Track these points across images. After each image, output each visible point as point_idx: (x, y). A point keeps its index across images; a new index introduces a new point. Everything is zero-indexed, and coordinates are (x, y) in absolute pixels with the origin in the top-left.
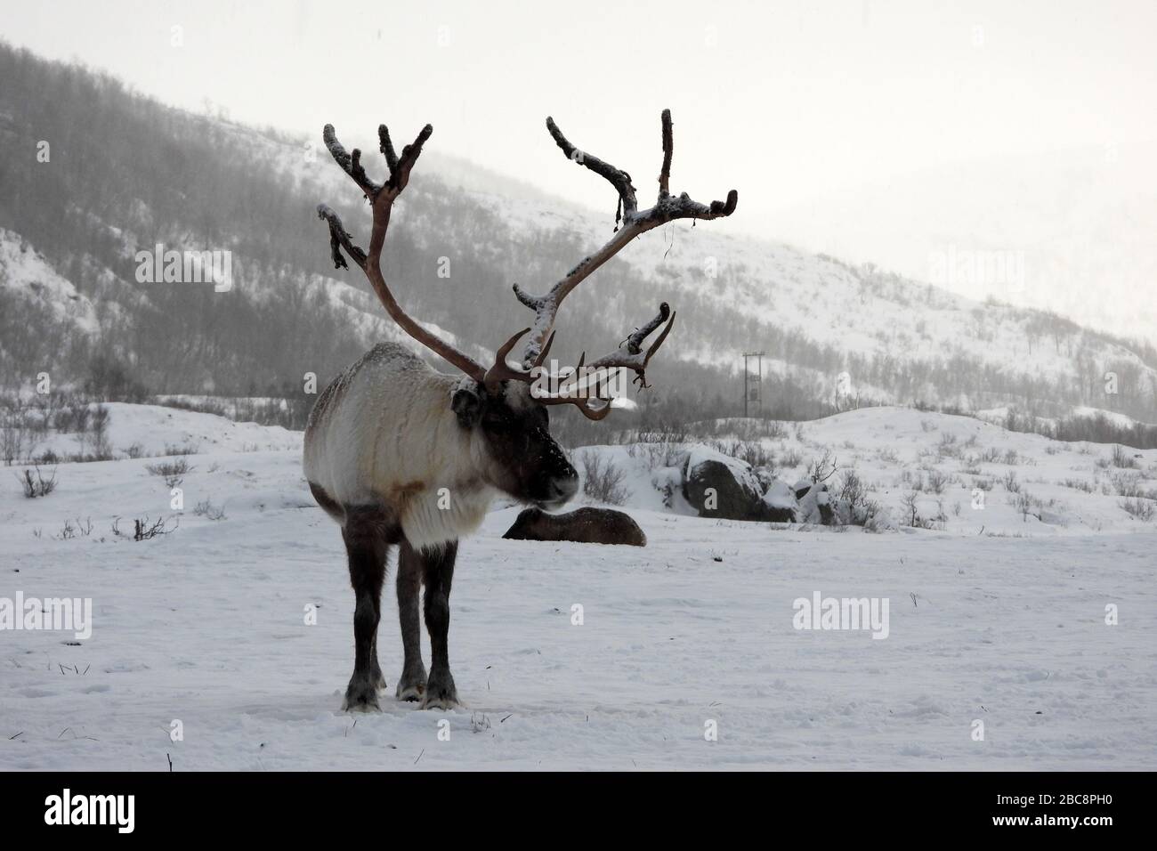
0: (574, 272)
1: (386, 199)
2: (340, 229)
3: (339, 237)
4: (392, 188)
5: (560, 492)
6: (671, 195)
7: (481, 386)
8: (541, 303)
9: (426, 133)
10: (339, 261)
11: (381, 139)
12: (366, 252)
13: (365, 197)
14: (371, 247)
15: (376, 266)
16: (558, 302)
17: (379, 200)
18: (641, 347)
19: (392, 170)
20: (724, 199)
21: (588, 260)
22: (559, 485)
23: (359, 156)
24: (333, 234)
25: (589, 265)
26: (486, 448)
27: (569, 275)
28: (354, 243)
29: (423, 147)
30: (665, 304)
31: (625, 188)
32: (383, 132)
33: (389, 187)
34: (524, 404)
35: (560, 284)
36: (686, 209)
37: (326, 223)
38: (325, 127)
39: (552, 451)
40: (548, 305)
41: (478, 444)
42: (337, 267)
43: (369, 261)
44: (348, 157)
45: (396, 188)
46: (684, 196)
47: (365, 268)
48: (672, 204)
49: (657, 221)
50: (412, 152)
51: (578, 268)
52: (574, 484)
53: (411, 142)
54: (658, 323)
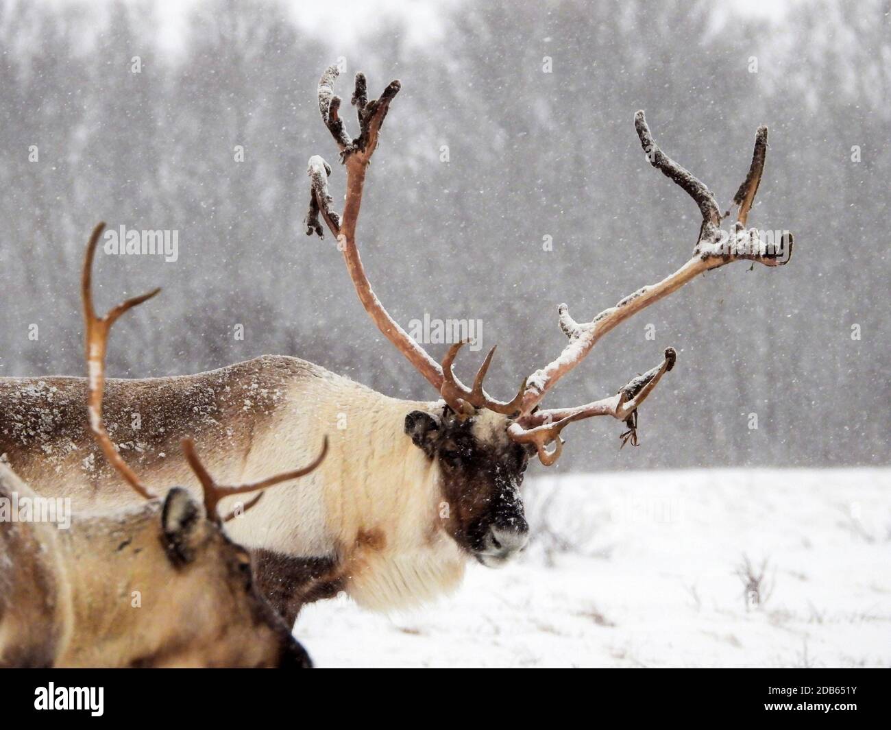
0: (625, 303)
1: (358, 161)
2: (320, 189)
3: (318, 200)
5: (497, 544)
8: (577, 332)
9: (391, 91)
10: (315, 227)
12: (341, 217)
13: (340, 154)
14: (345, 217)
16: (597, 335)
17: (352, 159)
24: (314, 194)
25: (642, 297)
26: (440, 481)
28: (332, 209)
29: (390, 105)
31: (709, 214)
32: (361, 82)
34: (495, 436)
40: (584, 335)
41: (435, 476)
43: (344, 234)
44: (329, 103)
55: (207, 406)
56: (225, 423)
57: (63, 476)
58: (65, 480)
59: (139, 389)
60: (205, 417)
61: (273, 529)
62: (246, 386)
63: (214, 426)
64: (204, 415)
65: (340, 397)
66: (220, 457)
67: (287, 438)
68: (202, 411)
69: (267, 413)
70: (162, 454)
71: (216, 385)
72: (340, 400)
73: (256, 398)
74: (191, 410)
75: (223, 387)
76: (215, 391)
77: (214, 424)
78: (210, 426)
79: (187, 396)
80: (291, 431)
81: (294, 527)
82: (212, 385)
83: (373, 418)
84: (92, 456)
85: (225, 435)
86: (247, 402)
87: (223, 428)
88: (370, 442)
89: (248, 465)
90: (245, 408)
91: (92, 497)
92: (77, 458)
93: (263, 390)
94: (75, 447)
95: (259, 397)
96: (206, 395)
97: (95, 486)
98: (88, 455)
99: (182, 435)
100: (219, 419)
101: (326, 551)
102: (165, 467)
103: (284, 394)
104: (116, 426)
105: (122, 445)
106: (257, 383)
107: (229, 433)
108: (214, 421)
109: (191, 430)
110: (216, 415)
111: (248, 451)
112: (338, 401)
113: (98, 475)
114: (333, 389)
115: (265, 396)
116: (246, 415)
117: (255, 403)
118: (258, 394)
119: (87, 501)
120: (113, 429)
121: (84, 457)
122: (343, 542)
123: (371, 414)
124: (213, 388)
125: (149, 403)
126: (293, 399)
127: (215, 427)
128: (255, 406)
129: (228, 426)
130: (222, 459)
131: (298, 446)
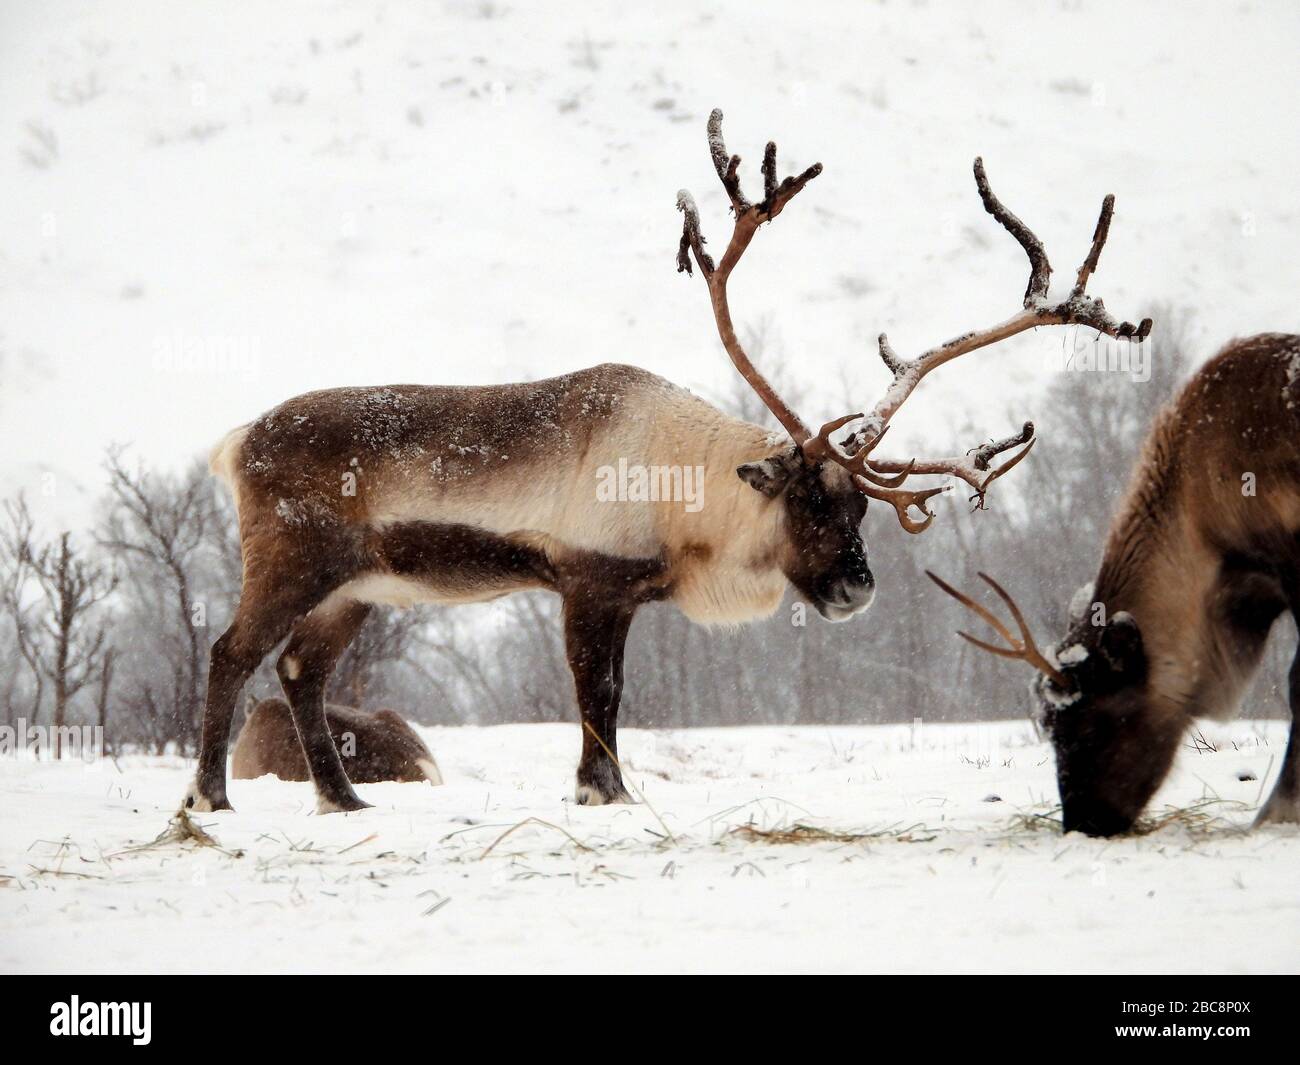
0: (952, 344)
1: (752, 219)
2: (695, 229)
3: (691, 238)
4: (762, 212)
5: (847, 599)
6: (1086, 293)
7: (799, 450)
8: (903, 367)
9: (813, 172)
10: (684, 264)
11: (766, 157)
12: (717, 263)
13: (732, 208)
14: (723, 262)
15: (722, 284)
16: (922, 374)
17: (746, 218)
18: (989, 462)
19: (768, 194)
20: (1137, 324)
21: (971, 335)
22: (849, 590)
23: (738, 163)
24: (686, 233)
25: (970, 342)
26: (785, 521)
27: (944, 346)
29: (807, 183)
30: (1030, 424)
31: (1040, 265)
32: (771, 151)
33: (758, 211)
34: (840, 484)
35: (932, 353)
36: (1095, 319)
37: (681, 217)
38: (713, 112)
39: (853, 550)
40: (910, 373)
41: (777, 514)
42: (680, 270)
43: (717, 276)
44: (726, 159)
45: (766, 214)
46: (1098, 303)
47: (709, 282)
48: (1083, 306)
49: (1060, 318)
50: (793, 185)
51: (958, 341)
52: (866, 594)
53: (796, 175)
54: (1018, 442)
55: (548, 411)
56: (563, 426)
57: (411, 479)
58: (413, 483)
59: (484, 395)
60: (545, 421)
61: (606, 530)
62: (585, 391)
63: (553, 429)
64: (545, 419)
65: (678, 407)
66: (557, 459)
67: (622, 442)
68: (543, 415)
69: (604, 417)
70: (505, 457)
71: (557, 391)
72: (678, 410)
73: (594, 402)
74: (533, 414)
75: (563, 391)
77: (553, 427)
78: (549, 430)
79: (529, 401)
80: (626, 435)
82: (553, 390)
83: (712, 435)
84: (439, 459)
85: (563, 438)
86: (586, 406)
87: (561, 431)
88: (705, 459)
89: (584, 467)
90: (583, 412)
91: (439, 499)
92: (424, 463)
93: (601, 395)
94: (422, 451)
95: (597, 401)
96: (548, 400)
97: (443, 488)
98: (435, 458)
99: (524, 438)
100: (558, 423)
101: (653, 553)
102: (508, 469)
103: (621, 400)
104: (461, 430)
105: (467, 448)
106: (596, 387)
107: (567, 436)
109: (531, 433)
110: (555, 419)
111: (584, 453)
112: (676, 412)
113: (445, 477)
114: (672, 398)
115: (603, 400)
116: (584, 418)
117: (594, 407)
118: (596, 398)
119: (434, 503)
120: (459, 433)
121: (431, 461)
122: (670, 545)
123: (709, 431)
124: (554, 394)
125: (493, 408)
126: (629, 405)
127: (554, 431)
128: (592, 411)
129: (566, 429)
130: (559, 461)
131: (633, 450)
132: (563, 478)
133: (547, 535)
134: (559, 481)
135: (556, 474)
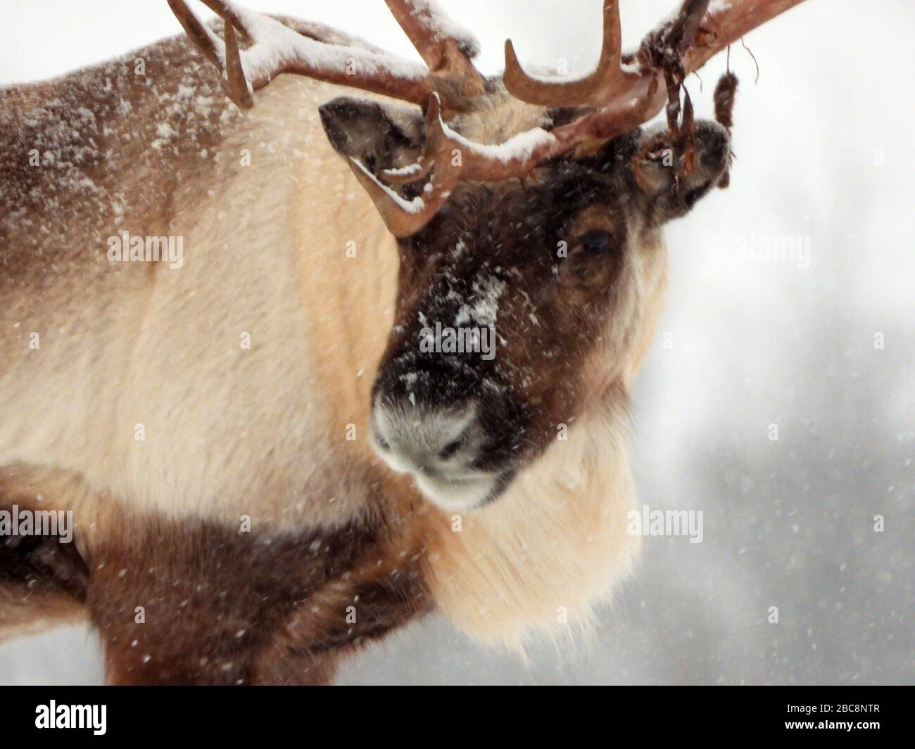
55: (76, 149)
56: (110, 187)
60: (69, 173)
63: (87, 195)
64: (67, 168)
68: (63, 160)
69: (204, 153)
71: (98, 100)
73: (185, 120)
76: (97, 114)
77: (88, 189)
78: (78, 195)
81: (263, 455)
85: (110, 213)
86: (164, 129)
87: (106, 198)
90: (157, 144)
96: (76, 124)
100: (99, 177)
107: (118, 209)
108: (88, 182)
110: (93, 167)
115: (206, 112)
116: (159, 160)
117: (182, 131)
124: (90, 107)
126: (264, 118)
127: (88, 198)
128: (180, 139)
129: (117, 191)
132: (109, 322)
133: (78, 479)
134: (98, 331)
135: (89, 312)
